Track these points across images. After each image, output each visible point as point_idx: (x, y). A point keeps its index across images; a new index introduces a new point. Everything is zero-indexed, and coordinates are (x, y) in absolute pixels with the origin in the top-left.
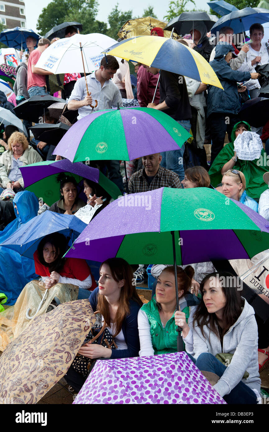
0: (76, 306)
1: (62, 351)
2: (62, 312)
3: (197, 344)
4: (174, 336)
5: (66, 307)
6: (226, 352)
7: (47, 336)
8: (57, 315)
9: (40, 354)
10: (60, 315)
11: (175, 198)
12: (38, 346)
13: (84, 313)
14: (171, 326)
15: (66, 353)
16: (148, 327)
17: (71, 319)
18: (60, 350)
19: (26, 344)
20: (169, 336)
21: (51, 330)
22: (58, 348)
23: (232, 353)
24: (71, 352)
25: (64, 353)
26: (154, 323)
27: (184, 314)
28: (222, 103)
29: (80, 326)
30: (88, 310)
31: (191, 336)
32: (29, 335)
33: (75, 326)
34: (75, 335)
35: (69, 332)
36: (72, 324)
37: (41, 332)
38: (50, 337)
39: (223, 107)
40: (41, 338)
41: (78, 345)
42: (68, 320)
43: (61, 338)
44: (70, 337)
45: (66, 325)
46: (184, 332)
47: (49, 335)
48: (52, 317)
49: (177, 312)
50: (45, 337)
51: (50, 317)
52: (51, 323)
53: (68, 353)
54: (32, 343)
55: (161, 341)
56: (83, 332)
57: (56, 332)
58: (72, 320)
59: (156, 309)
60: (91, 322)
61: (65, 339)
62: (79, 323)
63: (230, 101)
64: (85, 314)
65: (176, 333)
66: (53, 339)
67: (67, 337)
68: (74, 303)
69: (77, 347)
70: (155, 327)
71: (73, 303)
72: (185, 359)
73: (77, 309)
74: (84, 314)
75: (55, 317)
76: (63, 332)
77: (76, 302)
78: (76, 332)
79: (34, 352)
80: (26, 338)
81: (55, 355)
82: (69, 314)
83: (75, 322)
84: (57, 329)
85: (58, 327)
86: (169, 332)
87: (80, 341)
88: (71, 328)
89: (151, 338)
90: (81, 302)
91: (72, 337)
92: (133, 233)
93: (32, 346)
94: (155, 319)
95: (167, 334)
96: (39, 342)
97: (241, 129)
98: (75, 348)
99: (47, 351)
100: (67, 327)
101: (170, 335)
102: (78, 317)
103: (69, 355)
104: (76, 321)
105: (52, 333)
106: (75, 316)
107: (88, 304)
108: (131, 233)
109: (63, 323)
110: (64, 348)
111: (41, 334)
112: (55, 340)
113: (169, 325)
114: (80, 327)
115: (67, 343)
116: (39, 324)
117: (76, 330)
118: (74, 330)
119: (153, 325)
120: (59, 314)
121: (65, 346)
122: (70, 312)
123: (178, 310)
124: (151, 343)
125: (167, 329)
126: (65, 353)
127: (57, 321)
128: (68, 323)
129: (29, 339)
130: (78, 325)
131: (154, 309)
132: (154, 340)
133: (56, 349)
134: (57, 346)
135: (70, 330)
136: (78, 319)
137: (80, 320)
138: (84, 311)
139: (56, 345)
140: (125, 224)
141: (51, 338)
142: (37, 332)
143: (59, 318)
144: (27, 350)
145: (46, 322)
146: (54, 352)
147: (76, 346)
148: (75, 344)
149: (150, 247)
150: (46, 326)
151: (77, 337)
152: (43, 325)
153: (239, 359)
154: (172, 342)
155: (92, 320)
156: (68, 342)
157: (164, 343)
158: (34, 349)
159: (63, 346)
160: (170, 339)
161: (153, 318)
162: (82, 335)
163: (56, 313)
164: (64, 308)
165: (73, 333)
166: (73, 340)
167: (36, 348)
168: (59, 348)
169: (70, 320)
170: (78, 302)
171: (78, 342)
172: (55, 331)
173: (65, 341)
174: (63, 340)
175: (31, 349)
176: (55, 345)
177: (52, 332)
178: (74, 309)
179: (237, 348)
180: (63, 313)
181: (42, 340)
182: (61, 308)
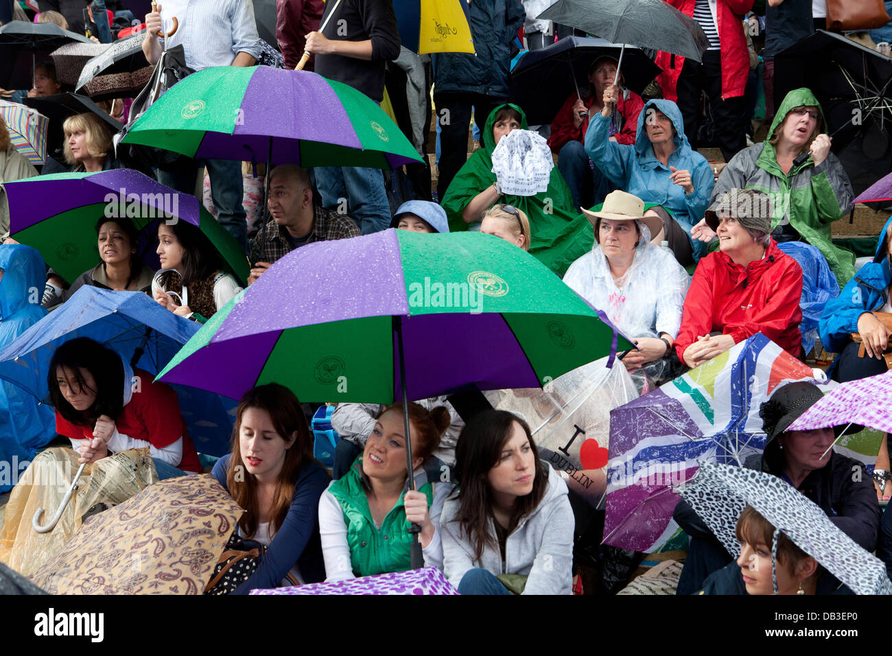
0: (189, 486)
1: (175, 577)
2: (160, 500)
3: (453, 557)
4: (400, 546)
5: (165, 489)
6: (511, 571)
7: (132, 548)
8: (148, 506)
9: (126, 584)
10: (157, 504)
11: (426, 251)
12: (116, 571)
13: (213, 499)
14: (394, 525)
15: (185, 582)
16: (342, 530)
17: (188, 511)
18: (170, 575)
19: (83, 568)
20: (389, 545)
21: (142, 536)
22: (164, 571)
23: (523, 573)
24: (195, 578)
25: (179, 580)
26: (357, 520)
27: (423, 496)
28: (453, 72)
29: (208, 524)
30: (218, 493)
31: (438, 542)
32: (86, 551)
33: (199, 523)
34: (199, 543)
35: (186, 537)
36: (190, 520)
37: (117, 543)
38: (143, 549)
39: (458, 80)
40: (118, 554)
41: (209, 563)
42: (181, 512)
43: (169, 550)
44: (190, 548)
45: (177, 524)
46: (424, 535)
47: (137, 546)
48: (136, 511)
49: (409, 493)
50: (128, 551)
51: (131, 512)
52: (137, 523)
53: (189, 580)
54: (96, 566)
55: (372, 557)
56: (217, 538)
57: (156, 539)
58: (190, 513)
59: (360, 491)
60: (232, 517)
61: (178, 551)
62: (206, 519)
63: (471, 65)
64: (215, 501)
65: (406, 538)
66: (151, 553)
67: (182, 547)
68: (183, 480)
69: (207, 567)
70: (359, 527)
71: (181, 482)
72: (439, 579)
73: (193, 493)
74: (213, 501)
75: (143, 511)
76: (171, 538)
77: (187, 480)
78: (201, 538)
79: (107, 583)
80: (80, 557)
81: (159, 586)
82: (180, 502)
83: (196, 517)
84: (156, 533)
85: (159, 529)
86: (390, 537)
87: (213, 555)
88: (189, 528)
89: (349, 553)
90: (197, 479)
91: (194, 548)
92: (348, 318)
93: (99, 572)
94: (360, 511)
95: (385, 542)
96: (115, 562)
97: (507, 122)
98: (203, 570)
99: (141, 579)
100: (179, 527)
101: (391, 543)
102: (203, 507)
103: (192, 584)
104: (198, 514)
105: (145, 543)
106: (194, 506)
107: (214, 483)
108: (344, 318)
109: (170, 520)
110: (179, 571)
111: (118, 547)
112: (156, 555)
113: (390, 524)
114: (210, 526)
115: (183, 560)
116: (107, 528)
117: (200, 532)
118: (197, 533)
119: (355, 525)
120: (152, 503)
121: (179, 566)
122: (179, 497)
123: (412, 488)
124: (350, 564)
125: (385, 533)
126: (182, 580)
127: (152, 517)
128: (180, 520)
129: (88, 559)
130: (204, 524)
131: (356, 490)
132: (358, 554)
133: (160, 573)
134: (163, 567)
135: (188, 533)
136: (203, 511)
137: (208, 513)
138: (210, 496)
139: (159, 565)
140: (326, 302)
141: (146, 552)
142: (106, 542)
143: (157, 512)
144: (87, 580)
145: (122, 523)
146: (157, 580)
147: (204, 567)
148: (201, 561)
149: (330, 364)
150: (126, 529)
151: (204, 546)
152: (116, 529)
153: (541, 581)
154: (395, 558)
155: (235, 511)
156: (186, 559)
157: (379, 560)
158: (107, 577)
159: (174, 567)
160: (392, 552)
161: (355, 509)
162: (216, 543)
163: (144, 503)
164: (162, 490)
165: (194, 540)
166: (197, 553)
167: (111, 575)
168: (166, 570)
169: (186, 513)
170: (191, 479)
171: (207, 557)
172: (151, 536)
173: (179, 556)
174: (173, 553)
175: (98, 578)
176: (156, 564)
177: (145, 539)
178: (185, 491)
179: (536, 562)
180: (164, 501)
181: (122, 558)
182: (155, 492)
